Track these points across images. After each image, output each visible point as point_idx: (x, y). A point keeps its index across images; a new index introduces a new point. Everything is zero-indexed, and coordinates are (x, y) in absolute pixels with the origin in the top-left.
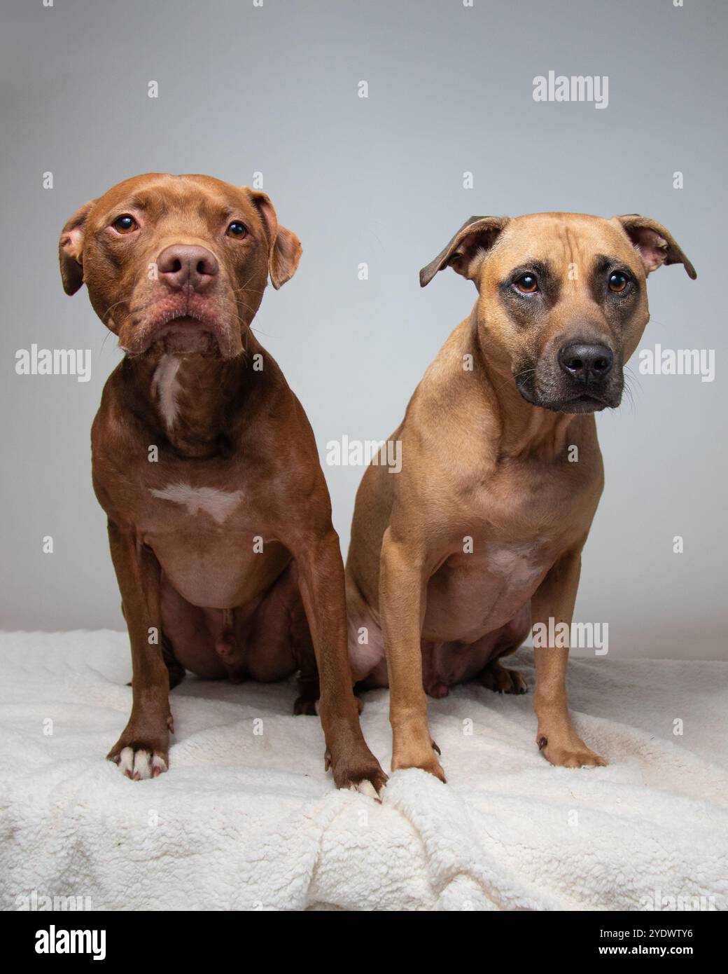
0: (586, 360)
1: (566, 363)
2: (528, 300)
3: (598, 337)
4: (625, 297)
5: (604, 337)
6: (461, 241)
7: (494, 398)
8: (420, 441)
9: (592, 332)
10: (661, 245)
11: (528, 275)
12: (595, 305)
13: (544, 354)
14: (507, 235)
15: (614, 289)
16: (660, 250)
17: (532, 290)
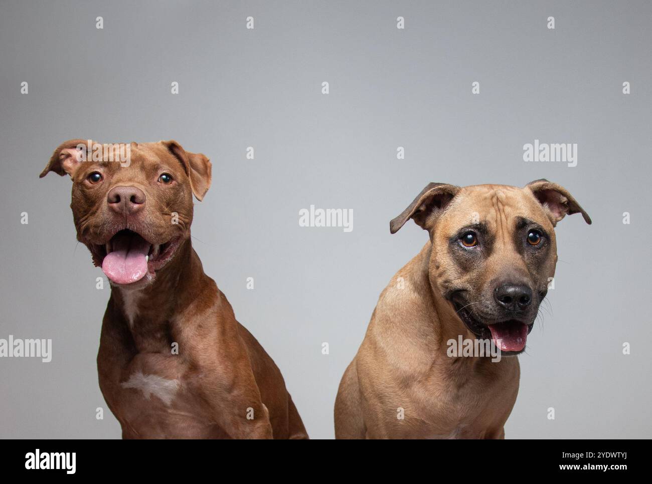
0: (514, 297)
1: (500, 299)
2: (470, 252)
3: (521, 280)
4: (540, 248)
5: (526, 280)
6: (423, 202)
7: (437, 320)
8: (376, 348)
9: (517, 277)
10: (563, 201)
11: (470, 233)
12: (518, 256)
13: (483, 293)
14: (458, 200)
15: (532, 243)
16: (562, 205)
17: (473, 245)
